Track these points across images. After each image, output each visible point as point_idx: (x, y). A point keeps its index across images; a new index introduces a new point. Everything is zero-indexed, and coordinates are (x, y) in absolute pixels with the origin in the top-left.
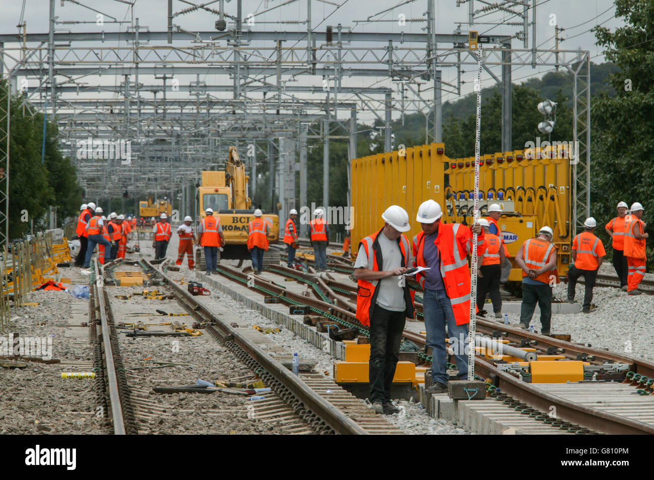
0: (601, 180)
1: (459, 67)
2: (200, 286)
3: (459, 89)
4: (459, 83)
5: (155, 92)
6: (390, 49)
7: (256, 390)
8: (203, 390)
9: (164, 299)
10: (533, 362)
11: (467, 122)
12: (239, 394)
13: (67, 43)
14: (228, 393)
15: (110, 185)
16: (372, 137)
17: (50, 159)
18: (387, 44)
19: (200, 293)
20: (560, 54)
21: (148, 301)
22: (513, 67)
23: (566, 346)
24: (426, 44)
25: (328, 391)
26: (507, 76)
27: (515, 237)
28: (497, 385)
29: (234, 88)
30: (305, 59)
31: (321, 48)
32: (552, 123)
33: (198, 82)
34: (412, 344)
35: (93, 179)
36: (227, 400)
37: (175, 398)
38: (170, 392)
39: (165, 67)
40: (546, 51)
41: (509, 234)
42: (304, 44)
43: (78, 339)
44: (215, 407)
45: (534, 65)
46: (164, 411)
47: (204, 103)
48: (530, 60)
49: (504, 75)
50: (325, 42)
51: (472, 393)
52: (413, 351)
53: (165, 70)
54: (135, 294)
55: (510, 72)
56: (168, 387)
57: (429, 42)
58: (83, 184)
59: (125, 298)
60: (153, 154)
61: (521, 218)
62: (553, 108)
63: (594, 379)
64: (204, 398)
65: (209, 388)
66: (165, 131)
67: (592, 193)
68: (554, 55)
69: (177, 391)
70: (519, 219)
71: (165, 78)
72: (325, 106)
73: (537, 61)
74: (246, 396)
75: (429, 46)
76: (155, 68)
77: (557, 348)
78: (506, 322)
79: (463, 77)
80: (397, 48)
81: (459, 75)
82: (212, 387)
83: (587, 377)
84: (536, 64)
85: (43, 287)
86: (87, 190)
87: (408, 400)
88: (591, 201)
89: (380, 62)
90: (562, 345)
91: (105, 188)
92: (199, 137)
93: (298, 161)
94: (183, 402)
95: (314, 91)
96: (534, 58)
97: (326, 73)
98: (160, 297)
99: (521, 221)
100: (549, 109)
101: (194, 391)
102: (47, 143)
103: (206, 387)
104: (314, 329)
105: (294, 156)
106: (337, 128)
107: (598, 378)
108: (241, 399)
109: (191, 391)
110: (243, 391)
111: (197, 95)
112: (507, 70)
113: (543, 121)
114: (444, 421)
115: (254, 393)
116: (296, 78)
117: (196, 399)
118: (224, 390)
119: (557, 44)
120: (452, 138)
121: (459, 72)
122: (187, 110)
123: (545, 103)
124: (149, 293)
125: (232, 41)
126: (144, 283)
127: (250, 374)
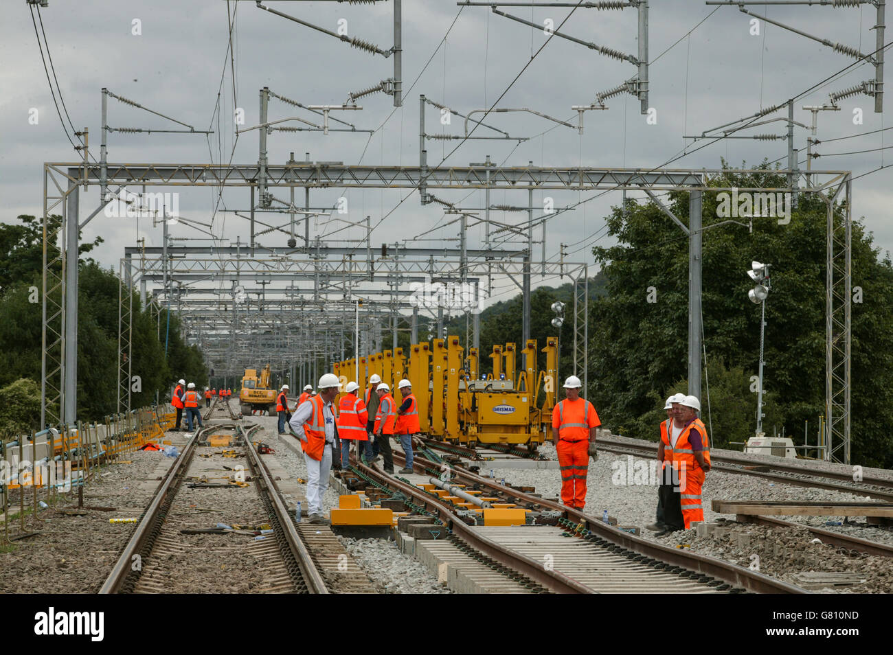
0: (596, 364)
1: (489, 276)
2: (267, 447)
3: (489, 293)
4: (490, 288)
5: (259, 294)
6: (431, 262)
7: (262, 531)
8: (220, 532)
9: (237, 457)
10: (485, 509)
11: (500, 318)
12: (247, 535)
13: (183, 255)
14: (240, 534)
15: (232, 366)
16: (430, 330)
17: (175, 346)
18: (428, 258)
19: (267, 452)
20: (564, 266)
21: (224, 458)
22: (531, 276)
23: (522, 496)
24: (459, 257)
25: (318, 532)
26: (527, 282)
27: (513, 409)
28: (451, 528)
29: (315, 291)
30: (365, 270)
31: (378, 261)
32: (562, 319)
33: (292, 286)
34: (402, 494)
35: (219, 362)
36: (236, 540)
37: (195, 538)
38: (194, 533)
39: (264, 275)
40: (554, 263)
41: (509, 407)
42: (364, 257)
43: (147, 491)
44: (223, 545)
45: (543, 274)
46: (181, 549)
47: (298, 303)
48: (540, 271)
49: (524, 282)
50: (381, 256)
51: (436, 534)
52: (402, 500)
53: (264, 277)
54: (216, 453)
55: (529, 279)
56: (195, 529)
57: (462, 256)
58: (211, 366)
59: (207, 456)
60: (264, 342)
61: (518, 395)
62: (563, 308)
63: (534, 524)
64: (217, 538)
65: (225, 531)
66: (268, 324)
67: (588, 374)
68: (559, 267)
69: (199, 533)
70: (516, 395)
71: (264, 284)
72: (390, 305)
73: (546, 271)
74: (253, 536)
75: (461, 260)
76: (256, 275)
77: (515, 497)
78: (491, 476)
79: (493, 284)
80: (436, 261)
81: (490, 282)
82: (228, 529)
83: (528, 521)
84: (545, 273)
85: (143, 448)
86: (215, 370)
87: (386, 539)
88: (588, 381)
89: (423, 272)
90: (519, 495)
91: (229, 368)
92: (295, 330)
93: (374, 348)
94: (200, 542)
95: (382, 294)
96: (544, 270)
97: (390, 280)
98: (234, 456)
99: (518, 397)
100: (559, 308)
101: (212, 533)
102: (170, 333)
103: (223, 529)
104: (340, 481)
105: (372, 344)
106: (404, 323)
107: (536, 522)
108: (247, 539)
109: (209, 533)
110: (252, 532)
111: (292, 296)
112: (527, 279)
113: (554, 318)
114: (408, 556)
115: (260, 534)
116: (358, 284)
117: (211, 539)
118: (237, 531)
119: (562, 258)
120: (491, 331)
121: (490, 279)
122: (287, 308)
123: (556, 304)
124: (227, 453)
125: (313, 255)
126: (230, 445)
127: (265, 519)
